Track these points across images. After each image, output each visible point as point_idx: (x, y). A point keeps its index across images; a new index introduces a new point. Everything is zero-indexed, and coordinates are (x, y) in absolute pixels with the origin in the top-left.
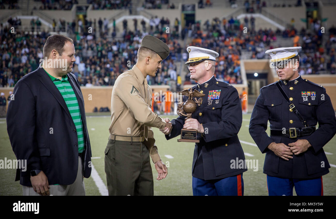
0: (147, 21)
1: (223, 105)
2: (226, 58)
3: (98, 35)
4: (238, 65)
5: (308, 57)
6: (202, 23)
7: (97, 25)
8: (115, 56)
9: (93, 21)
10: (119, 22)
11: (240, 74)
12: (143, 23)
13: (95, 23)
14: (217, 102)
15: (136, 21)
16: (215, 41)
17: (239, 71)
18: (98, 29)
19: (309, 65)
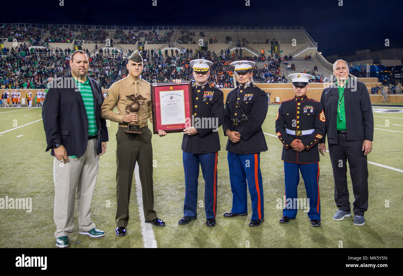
0: (179, 50)
1: (215, 102)
2: (225, 73)
3: (150, 58)
4: (232, 77)
5: (272, 73)
6: (212, 52)
7: (150, 52)
8: (160, 71)
9: (148, 50)
10: (163, 51)
11: (233, 82)
12: (177, 52)
13: (149, 52)
14: (211, 99)
15: (172, 51)
16: (219, 63)
17: (233, 80)
18: (150, 55)
19: (273, 77)
